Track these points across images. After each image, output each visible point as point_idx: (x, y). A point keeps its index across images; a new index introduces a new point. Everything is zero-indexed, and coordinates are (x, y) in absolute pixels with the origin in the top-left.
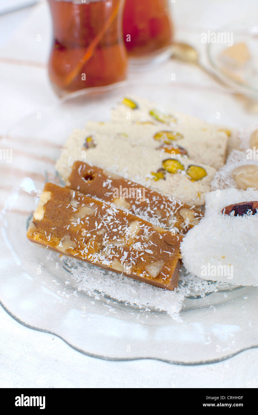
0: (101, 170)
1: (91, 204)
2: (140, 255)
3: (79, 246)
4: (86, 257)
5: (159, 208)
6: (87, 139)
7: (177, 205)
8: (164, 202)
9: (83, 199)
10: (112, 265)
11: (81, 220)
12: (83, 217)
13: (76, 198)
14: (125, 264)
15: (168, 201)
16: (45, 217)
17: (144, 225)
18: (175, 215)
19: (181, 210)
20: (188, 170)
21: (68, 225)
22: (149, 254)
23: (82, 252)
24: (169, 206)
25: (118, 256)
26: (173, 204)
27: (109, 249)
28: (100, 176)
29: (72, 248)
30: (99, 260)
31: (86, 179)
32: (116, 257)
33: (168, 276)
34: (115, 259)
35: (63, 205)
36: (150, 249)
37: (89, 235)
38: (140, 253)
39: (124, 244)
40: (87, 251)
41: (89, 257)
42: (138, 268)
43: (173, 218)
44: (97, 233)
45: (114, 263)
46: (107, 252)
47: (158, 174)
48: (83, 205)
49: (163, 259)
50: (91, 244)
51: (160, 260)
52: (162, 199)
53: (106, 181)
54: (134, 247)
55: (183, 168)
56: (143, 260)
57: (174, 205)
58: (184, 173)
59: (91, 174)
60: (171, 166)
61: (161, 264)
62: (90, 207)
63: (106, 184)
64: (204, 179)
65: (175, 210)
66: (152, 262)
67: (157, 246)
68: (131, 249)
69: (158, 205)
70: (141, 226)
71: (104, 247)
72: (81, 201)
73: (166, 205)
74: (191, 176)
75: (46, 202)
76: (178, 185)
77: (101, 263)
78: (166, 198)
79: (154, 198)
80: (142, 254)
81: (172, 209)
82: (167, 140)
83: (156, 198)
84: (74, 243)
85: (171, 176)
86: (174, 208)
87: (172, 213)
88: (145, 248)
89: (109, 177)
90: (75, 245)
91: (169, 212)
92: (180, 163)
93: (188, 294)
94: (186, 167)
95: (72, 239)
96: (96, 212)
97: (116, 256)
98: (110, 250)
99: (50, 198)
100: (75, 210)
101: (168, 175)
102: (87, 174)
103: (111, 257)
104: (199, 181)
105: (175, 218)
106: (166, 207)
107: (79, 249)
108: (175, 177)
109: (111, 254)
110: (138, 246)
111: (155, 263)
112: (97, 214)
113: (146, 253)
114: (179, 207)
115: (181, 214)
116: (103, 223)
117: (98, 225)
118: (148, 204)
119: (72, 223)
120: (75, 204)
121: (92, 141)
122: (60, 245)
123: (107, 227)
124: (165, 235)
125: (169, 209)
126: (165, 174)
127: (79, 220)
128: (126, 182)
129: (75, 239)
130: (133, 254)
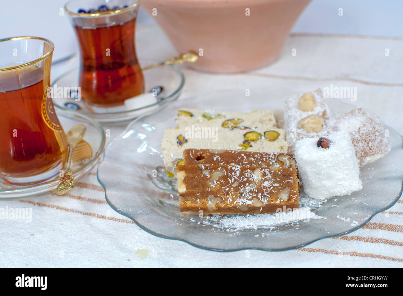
0: (208, 150)
1: (219, 168)
2: (271, 189)
3: (223, 199)
4: (232, 204)
5: (262, 161)
7: (275, 155)
8: (264, 156)
9: (211, 167)
10: (254, 203)
11: (217, 181)
12: (217, 179)
13: (206, 168)
14: (262, 199)
15: (267, 154)
16: (187, 189)
17: (264, 170)
18: (276, 162)
19: (279, 157)
20: (265, 135)
21: (208, 188)
22: (277, 187)
23: (228, 202)
24: (269, 158)
25: (255, 195)
26: (271, 155)
27: (247, 193)
29: (219, 202)
30: (242, 202)
32: (254, 197)
33: (296, 196)
34: (254, 198)
35: (198, 176)
36: (276, 183)
37: (227, 189)
38: (269, 188)
39: (255, 186)
40: (231, 200)
41: (235, 203)
42: (273, 199)
43: (276, 164)
44: (233, 186)
45: (254, 201)
46: (246, 195)
47: (245, 145)
48: (213, 171)
49: (288, 186)
50: (232, 195)
51: (286, 188)
52: (262, 155)
53: (215, 157)
54: (264, 185)
55: (260, 135)
56: (274, 192)
57: (272, 156)
58: (263, 137)
60: (251, 136)
61: (287, 190)
62: (219, 171)
64: (280, 137)
65: (275, 159)
66: (281, 191)
67: (279, 179)
68: (262, 187)
69: (261, 159)
70: (262, 171)
71: (242, 193)
72: (210, 169)
73: (267, 157)
74: (269, 139)
75: (183, 178)
76: (263, 147)
77: (245, 204)
78: (264, 153)
79: (256, 156)
80: (272, 188)
81: (272, 159)
83: (258, 155)
84: (219, 198)
85: (255, 143)
86: (273, 157)
87: (274, 161)
88: (272, 184)
89: (216, 153)
90: (221, 200)
91: (272, 161)
92: (257, 133)
94: (263, 134)
95: (216, 196)
96: (225, 172)
97: (253, 196)
98: (248, 194)
99: (185, 175)
100: (209, 176)
101: (252, 143)
102: (198, 156)
103: (250, 197)
104: (277, 140)
106: (268, 159)
107: (224, 201)
108: (258, 142)
109: (250, 195)
110: (266, 184)
111: (283, 191)
112: (227, 173)
113: (274, 187)
114: (277, 156)
115: (280, 160)
116: (234, 177)
117: (231, 180)
118: (254, 161)
119: (211, 185)
120: (206, 173)
121: (184, 138)
122: (210, 202)
123: (238, 179)
124: (281, 171)
125: (270, 159)
126: (250, 143)
127: (215, 182)
128: (230, 152)
129: (219, 196)
130: (265, 191)
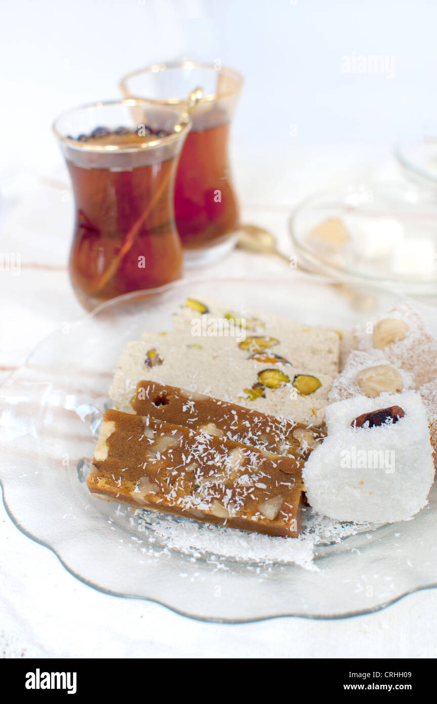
0: (178, 390)
1: (173, 432)
2: (250, 491)
3: (163, 489)
4: (174, 503)
5: (264, 431)
6: (148, 354)
7: (289, 425)
8: (270, 424)
9: (161, 426)
10: (212, 509)
11: (162, 454)
12: (164, 450)
13: (152, 426)
14: (229, 506)
15: (275, 421)
16: (109, 456)
17: (249, 452)
18: (287, 438)
19: (294, 431)
20: (294, 381)
21: (144, 463)
22: (261, 490)
23: (168, 497)
24: (277, 428)
25: (218, 497)
26: (283, 424)
27: (205, 489)
28: (177, 397)
29: (153, 492)
30: (193, 504)
31: (157, 404)
32: (216, 499)
33: (290, 515)
34: (215, 502)
35: (134, 437)
36: (262, 482)
37: (175, 473)
38: (248, 489)
39: (225, 479)
40: (174, 495)
41: (179, 502)
42: (248, 510)
43: (284, 442)
44: (186, 469)
45: (214, 506)
46: (203, 492)
47: (254, 391)
48: (163, 434)
49: (282, 493)
50: (180, 485)
51: (277, 495)
52: (267, 420)
53: (186, 404)
54: (240, 482)
55: (287, 379)
56: (254, 498)
57: (284, 426)
58: (289, 385)
59: (164, 396)
60: (270, 378)
61: (278, 500)
62: (172, 436)
63: (187, 408)
64: (318, 391)
65: (286, 432)
66: (266, 499)
67: (270, 477)
68: (235, 485)
69: (263, 428)
70: (245, 454)
71: (198, 487)
72: (158, 429)
73: (274, 427)
74: (299, 390)
75: (109, 435)
76: (284, 403)
77: (196, 508)
78: (272, 417)
79: (256, 420)
80: (252, 489)
81: (281, 431)
82: (257, 347)
83: (259, 419)
84: (156, 486)
85: (273, 392)
86: (284, 429)
87: (283, 437)
88: (254, 482)
89: (190, 398)
90: (158, 489)
91: (279, 436)
92: (283, 374)
93: (318, 540)
94: (292, 379)
95: (152, 481)
96: (182, 441)
97: (215, 496)
98: (207, 490)
99: (114, 430)
100: (152, 442)
101: (267, 391)
102: (158, 397)
103: (209, 498)
104: (312, 395)
105: (288, 443)
106: (274, 429)
107: (163, 493)
108: (278, 391)
109: (209, 494)
110: (244, 480)
111: (270, 500)
112: (184, 443)
113: (256, 488)
114: (292, 428)
115: (295, 436)
116: (192, 455)
117: (187, 458)
118: (249, 428)
119: (150, 460)
120: (150, 434)
121: (157, 356)
122: (137, 490)
123: (199, 460)
124: (279, 461)
125: (278, 432)
126: (263, 389)
127: (158, 455)
128: (213, 402)
129: (157, 481)
130: (239, 492)
